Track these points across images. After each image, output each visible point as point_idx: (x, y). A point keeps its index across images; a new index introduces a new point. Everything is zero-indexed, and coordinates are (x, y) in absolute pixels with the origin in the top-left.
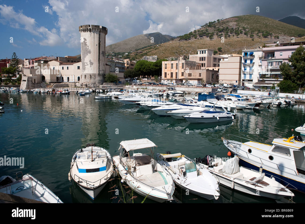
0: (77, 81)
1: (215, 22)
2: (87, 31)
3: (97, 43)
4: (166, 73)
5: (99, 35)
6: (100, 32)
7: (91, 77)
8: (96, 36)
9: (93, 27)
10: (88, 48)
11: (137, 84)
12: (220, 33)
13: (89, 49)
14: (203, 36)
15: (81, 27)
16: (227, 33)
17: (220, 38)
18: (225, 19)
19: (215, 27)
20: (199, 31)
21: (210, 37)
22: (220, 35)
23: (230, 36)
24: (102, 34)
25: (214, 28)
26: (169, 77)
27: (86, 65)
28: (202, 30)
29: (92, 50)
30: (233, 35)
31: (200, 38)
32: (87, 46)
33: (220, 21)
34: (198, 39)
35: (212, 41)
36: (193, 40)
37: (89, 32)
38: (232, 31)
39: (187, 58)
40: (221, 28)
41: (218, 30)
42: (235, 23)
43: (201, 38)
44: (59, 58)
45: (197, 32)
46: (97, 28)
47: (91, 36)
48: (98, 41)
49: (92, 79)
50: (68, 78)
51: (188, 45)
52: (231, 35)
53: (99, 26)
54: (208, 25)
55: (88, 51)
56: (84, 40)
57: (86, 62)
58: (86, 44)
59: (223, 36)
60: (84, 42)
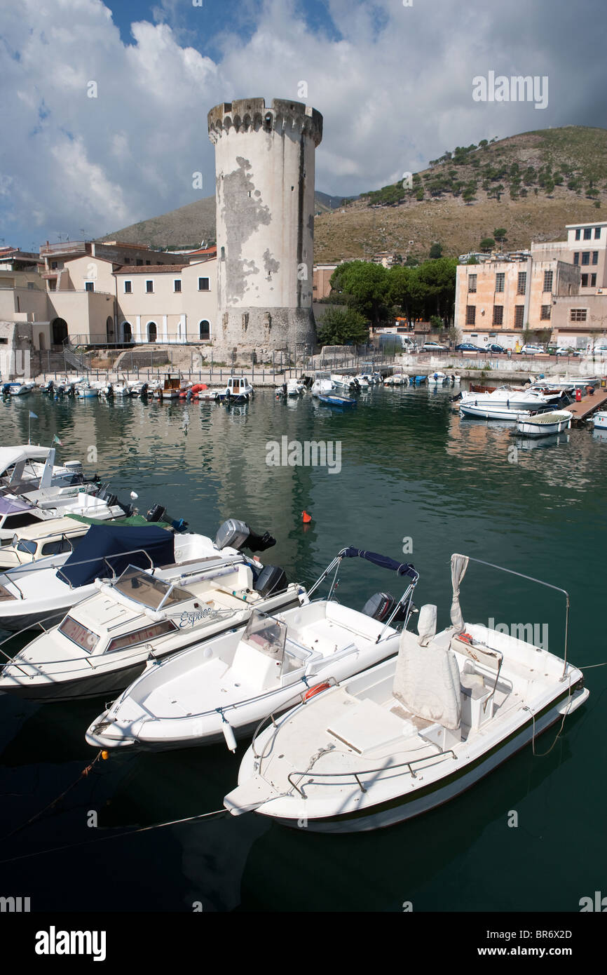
0: (197, 339)
1: (473, 147)
2: (255, 128)
3: (294, 181)
4: (471, 311)
5: (299, 146)
6: (304, 132)
7: (270, 321)
8: (292, 148)
9: (279, 107)
10: (256, 199)
11: (418, 352)
12: (495, 185)
13: (263, 204)
14: (443, 193)
15: (228, 107)
16: (517, 182)
17: (494, 197)
18: (503, 140)
19: (476, 163)
20: (429, 175)
21: (464, 196)
22: (495, 190)
23: (528, 194)
24: (309, 142)
25: (474, 166)
26: (485, 321)
27: (248, 273)
28: (436, 172)
29: (274, 210)
30: (536, 191)
31: (433, 199)
32: (253, 192)
33: (489, 143)
34: (429, 200)
35: (472, 209)
36: (411, 205)
37: (261, 129)
38: (530, 175)
39: (401, 261)
40: (497, 167)
41: (489, 172)
42: (537, 152)
43: (436, 200)
44: (93, 246)
45: (423, 179)
46: (297, 115)
47: (269, 149)
48: (298, 170)
49: (275, 330)
50: (152, 328)
51: (400, 221)
52: (527, 188)
53: (301, 107)
54: (453, 156)
55: (258, 211)
56: (236, 167)
57: (245, 260)
58: (246, 184)
59: (506, 193)
60: (240, 172)
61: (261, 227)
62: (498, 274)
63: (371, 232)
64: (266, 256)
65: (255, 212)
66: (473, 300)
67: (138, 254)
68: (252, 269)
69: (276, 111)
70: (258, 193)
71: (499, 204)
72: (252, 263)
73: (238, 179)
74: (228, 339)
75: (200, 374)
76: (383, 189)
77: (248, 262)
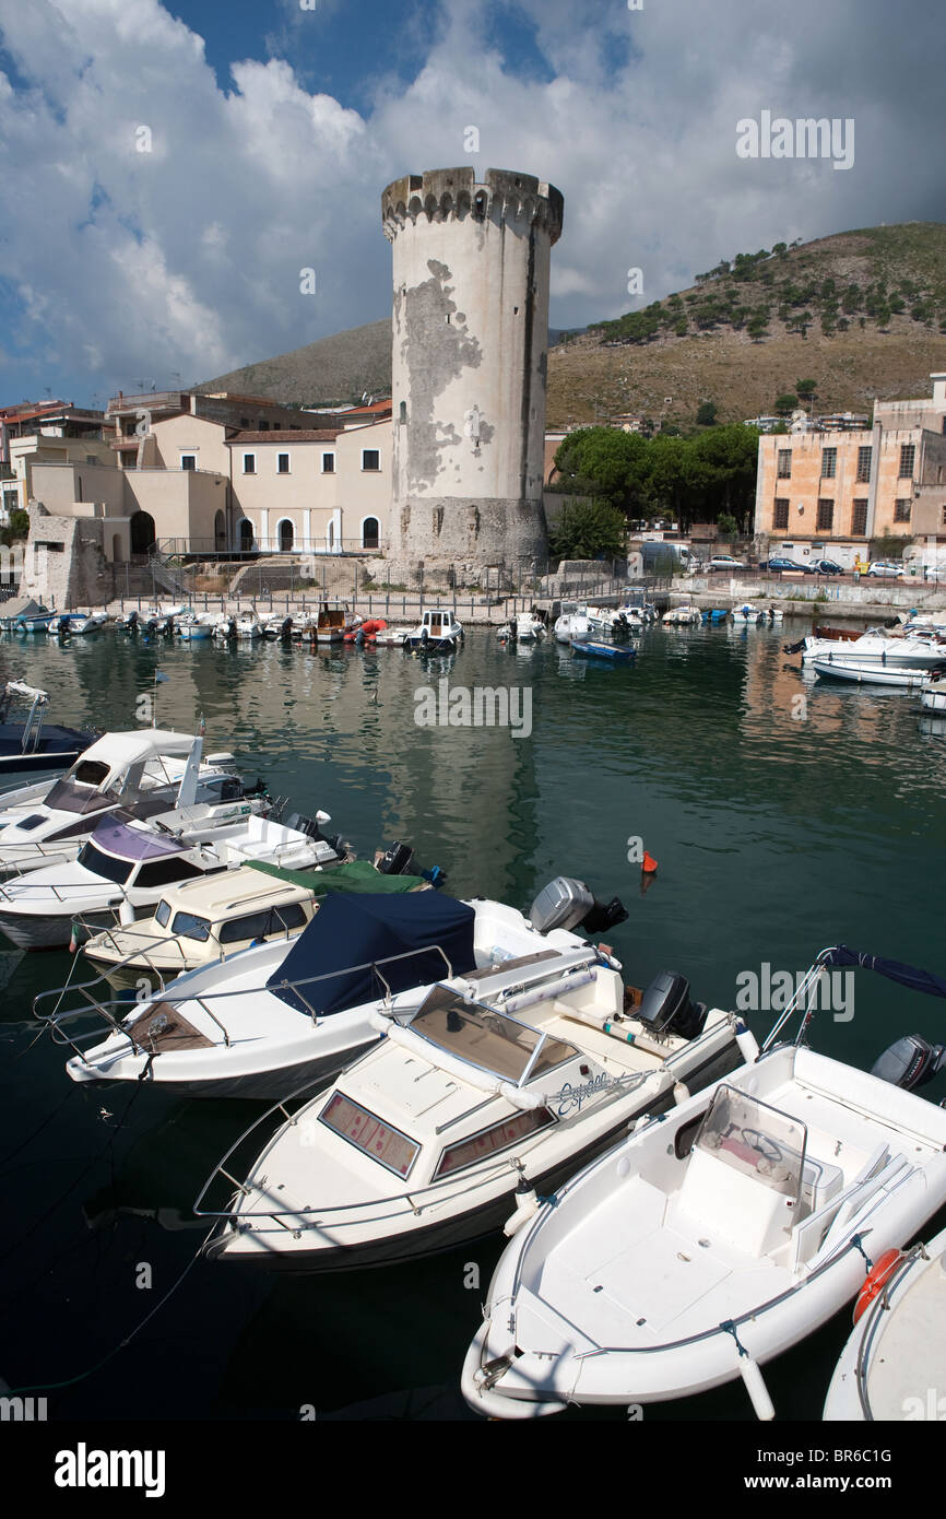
0: (359, 546)
1: (763, 254)
2: (459, 216)
3: (517, 297)
4: (782, 507)
5: (527, 243)
6: (536, 222)
7: (478, 520)
8: (516, 246)
9: (498, 182)
10: (458, 326)
11: (705, 571)
12: (798, 312)
13: (469, 335)
14: (718, 325)
15: (416, 182)
16: (833, 308)
17: (797, 331)
18: (810, 243)
19: (768, 279)
20: (696, 296)
21: (750, 330)
22: (797, 320)
23: (849, 327)
24: (542, 237)
25: (765, 283)
26: (803, 522)
27: (444, 444)
28: (706, 292)
29: (487, 345)
30: (862, 321)
31: (701, 334)
32: (453, 316)
33: (788, 248)
34: (695, 335)
35: (762, 349)
36: (667, 342)
37: (468, 217)
38: (853, 297)
39: (653, 429)
40: (801, 284)
41: (788, 293)
42: (863, 262)
43: (707, 335)
44: (193, 400)
45: (686, 303)
46: (526, 196)
47: (480, 248)
48: (525, 282)
49: (485, 534)
50: (286, 529)
51: (651, 366)
52: (848, 318)
53: (533, 182)
54: (732, 268)
55: (461, 345)
56: (426, 276)
57: (440, 423)
58: (444, 304)
59: (816, 325)
60: (434, 284)
61: (465, 370)
62: (825, 449)
63: (604, 384)
65: (456, 348)
66: (785, 489)
67: (261, 413)
68: (450, 437)
69: (493, 189)
70: (461, 317)
71: (805, 342)
72: (451, 427)
73: (429, 294)
74: (410, 548)
75: (371, 604)
76: (623, 317)
77: (444, 426)
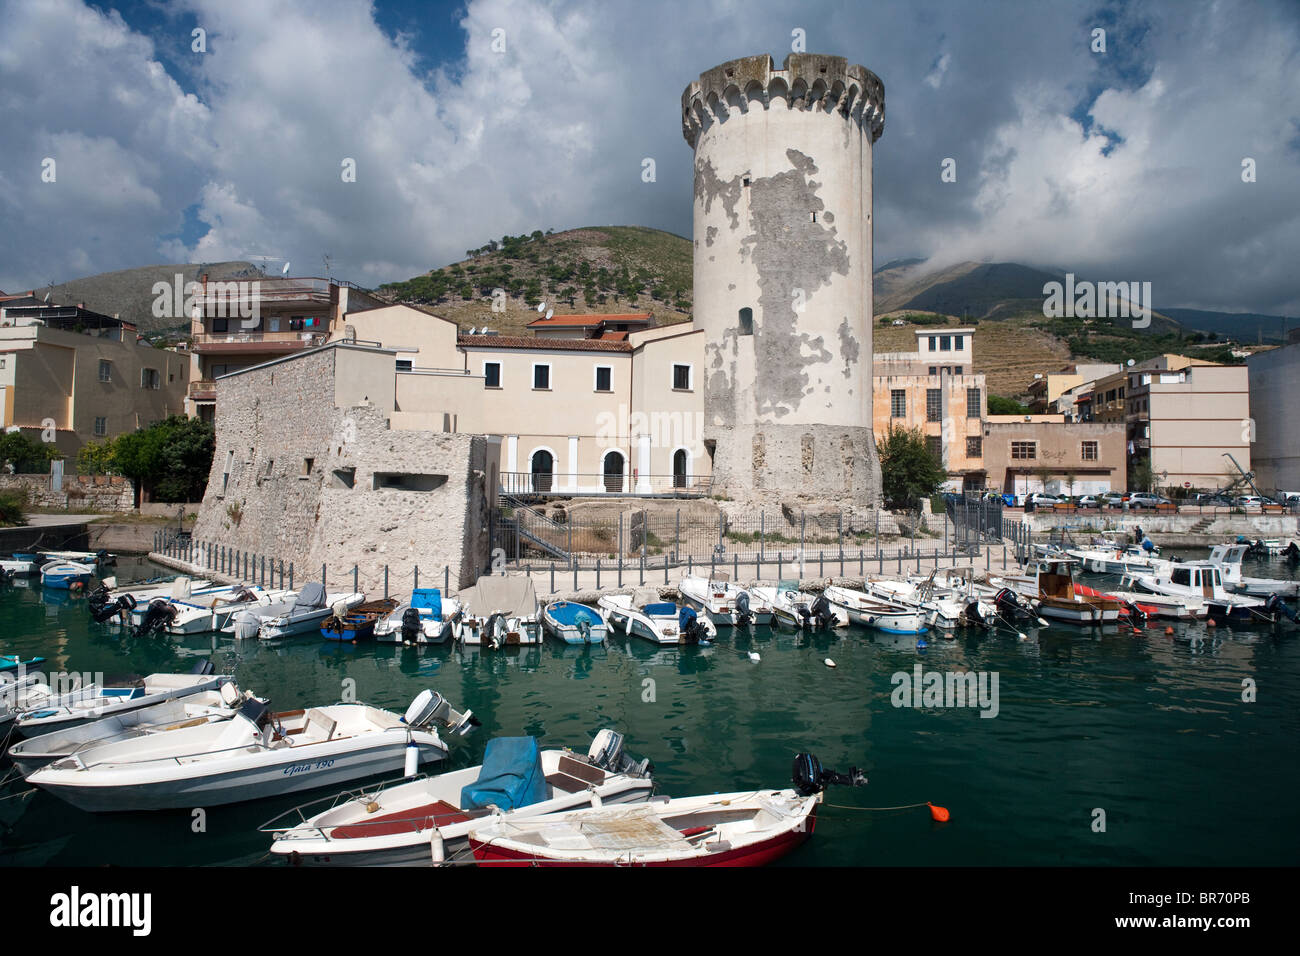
1: (524, 238)
2: (827, 108)
3: (870, 208)
8: (867, 151)
9: (866, 81)
10: (827, 227)
12: (562, 287)
16: (590, 285)
17: (566, 302)
18: (561, 233)
19: (533, 258)
20: (475, 268)
21: (527, 298)
22: (565, 293)
23: (607, 301)
25: (532, 261)
27: (811, 361)
28: (482, 265)
29: (853, 251)
30: (616, 298)
31: (484, 299)
32: (820, 215)
33: (544, 235)
34: (479, 300)
36: (456, 304)
38: (606, 279)
40: (561, 265)
41: (552, 270)
42: (606, 252)
43: (488, 299)
45: (466, 272)
47: (844, 146)
50: (543, 464)
52: (604, 294)
54: (500, 247)
55: (830, 248)
56: (787, 166)
57: (805, 336)
58: (808, 199)
59: (580, 298)
60: (795, 178)
61: (834, 276)
62: (893, 391)
64: (843, 330)
65: (824, 251)
68: (818, 353)
69: (862, 86)
70: (830, 217)
71: (575, 311)
72: (819, 341)
73: (790, 187)
74: (769, 486)
77: (810, 339)
